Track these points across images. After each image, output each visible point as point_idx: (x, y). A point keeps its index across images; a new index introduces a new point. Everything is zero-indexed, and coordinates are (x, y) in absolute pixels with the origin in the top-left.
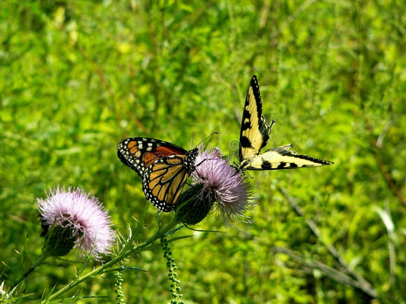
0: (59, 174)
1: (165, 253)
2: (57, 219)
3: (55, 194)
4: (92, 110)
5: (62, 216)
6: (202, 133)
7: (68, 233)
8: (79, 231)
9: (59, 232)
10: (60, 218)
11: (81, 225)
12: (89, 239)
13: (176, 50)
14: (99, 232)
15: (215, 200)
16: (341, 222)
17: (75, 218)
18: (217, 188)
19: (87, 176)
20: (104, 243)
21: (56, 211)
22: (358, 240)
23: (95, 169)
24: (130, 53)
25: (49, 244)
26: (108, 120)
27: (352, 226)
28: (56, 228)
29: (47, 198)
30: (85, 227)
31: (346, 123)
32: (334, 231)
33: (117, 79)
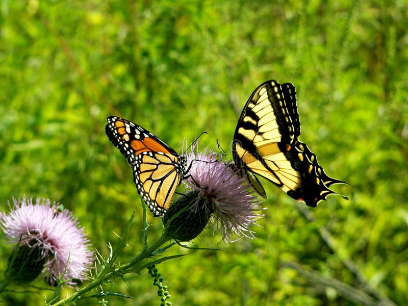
0: (17, 174)
1: (156, 281)
2: (23, 237)
3: (20, 207)
4: (58, 95)
5: (29, 234)
6: (191, 123)
7: (36, 253)
8: (49, 252)
9: (25, 253)
10: (26, 236)
11: (51, 245)
12: (61, 262)
13: (158, 21)
14: (73, 253)
15: (212, 211)
16: (359, 230)
17: (45, 236)
18: (215, 197)
19: (51, 175)
20: (79, 267)
21: (22, 227)
22: (382, 252)
23: (61, 166)
24: (102, 26)
25: (13, 267)
26: (76, 107)
27: (373, 235)
28: (21, 248)
29: (10, 212)
30: (57, 247)
31: (366, 108)
32: (352, 240)
33: (88, 56)
